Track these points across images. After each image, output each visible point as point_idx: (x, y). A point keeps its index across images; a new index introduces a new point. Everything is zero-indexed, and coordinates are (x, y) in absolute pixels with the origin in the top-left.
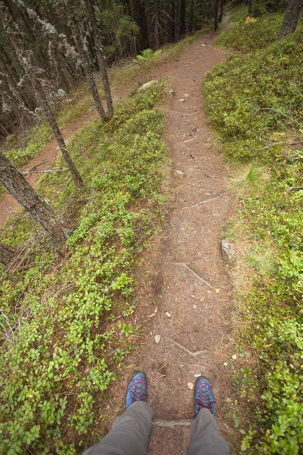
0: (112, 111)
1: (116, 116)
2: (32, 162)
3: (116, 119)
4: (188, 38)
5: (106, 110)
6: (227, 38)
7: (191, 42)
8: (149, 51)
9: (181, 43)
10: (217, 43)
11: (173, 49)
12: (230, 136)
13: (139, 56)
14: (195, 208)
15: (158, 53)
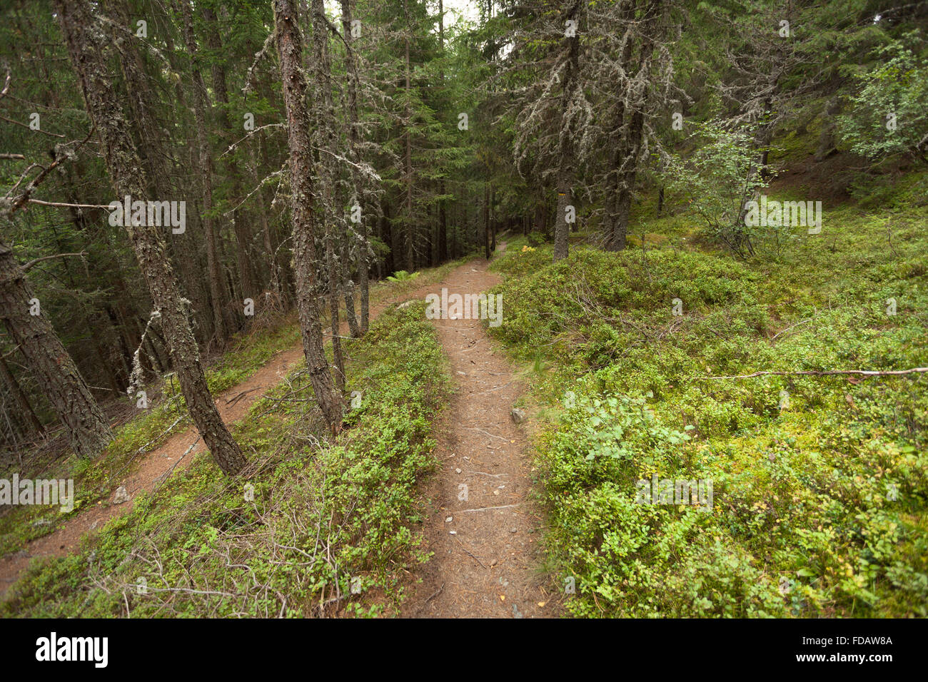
0: (367, 325)
1: (372, 331)
2: (236, 389)
3: (372, 334)
4: (453, 264)
5: (359, 322)
6: (503, 263)
7: (457, 267)
8: (403, 272)
9: (445, 267)
10: (491, 269)
11: (435, 273)
12: (514, 342)
13: (390, 278)
14: (482, 395)
15: (415, 275)
